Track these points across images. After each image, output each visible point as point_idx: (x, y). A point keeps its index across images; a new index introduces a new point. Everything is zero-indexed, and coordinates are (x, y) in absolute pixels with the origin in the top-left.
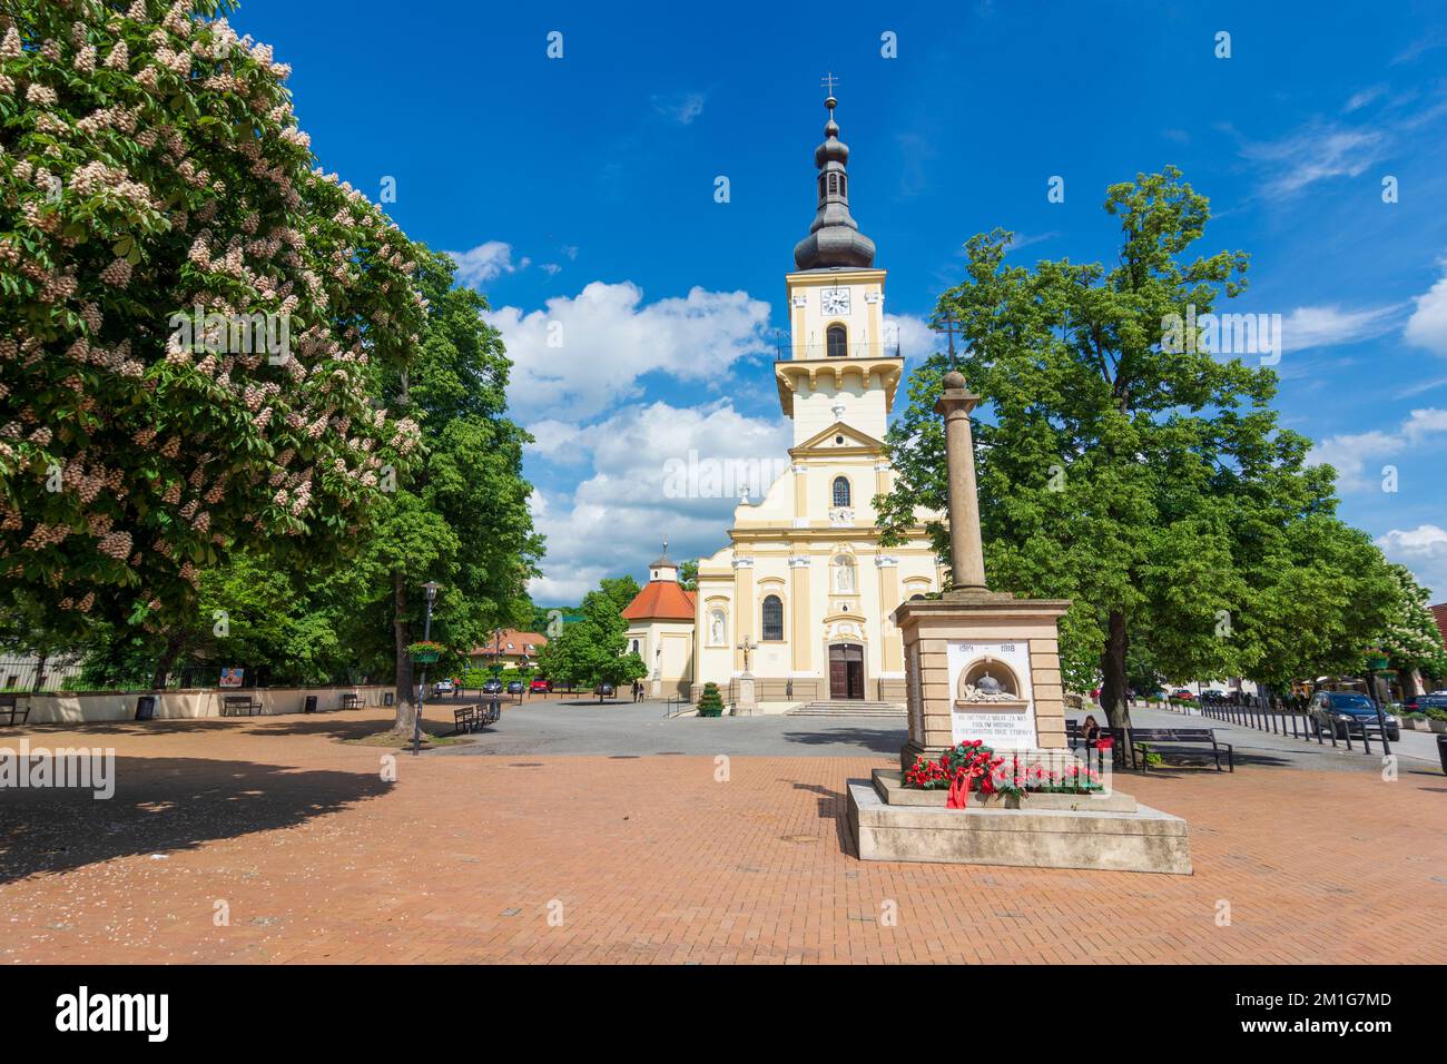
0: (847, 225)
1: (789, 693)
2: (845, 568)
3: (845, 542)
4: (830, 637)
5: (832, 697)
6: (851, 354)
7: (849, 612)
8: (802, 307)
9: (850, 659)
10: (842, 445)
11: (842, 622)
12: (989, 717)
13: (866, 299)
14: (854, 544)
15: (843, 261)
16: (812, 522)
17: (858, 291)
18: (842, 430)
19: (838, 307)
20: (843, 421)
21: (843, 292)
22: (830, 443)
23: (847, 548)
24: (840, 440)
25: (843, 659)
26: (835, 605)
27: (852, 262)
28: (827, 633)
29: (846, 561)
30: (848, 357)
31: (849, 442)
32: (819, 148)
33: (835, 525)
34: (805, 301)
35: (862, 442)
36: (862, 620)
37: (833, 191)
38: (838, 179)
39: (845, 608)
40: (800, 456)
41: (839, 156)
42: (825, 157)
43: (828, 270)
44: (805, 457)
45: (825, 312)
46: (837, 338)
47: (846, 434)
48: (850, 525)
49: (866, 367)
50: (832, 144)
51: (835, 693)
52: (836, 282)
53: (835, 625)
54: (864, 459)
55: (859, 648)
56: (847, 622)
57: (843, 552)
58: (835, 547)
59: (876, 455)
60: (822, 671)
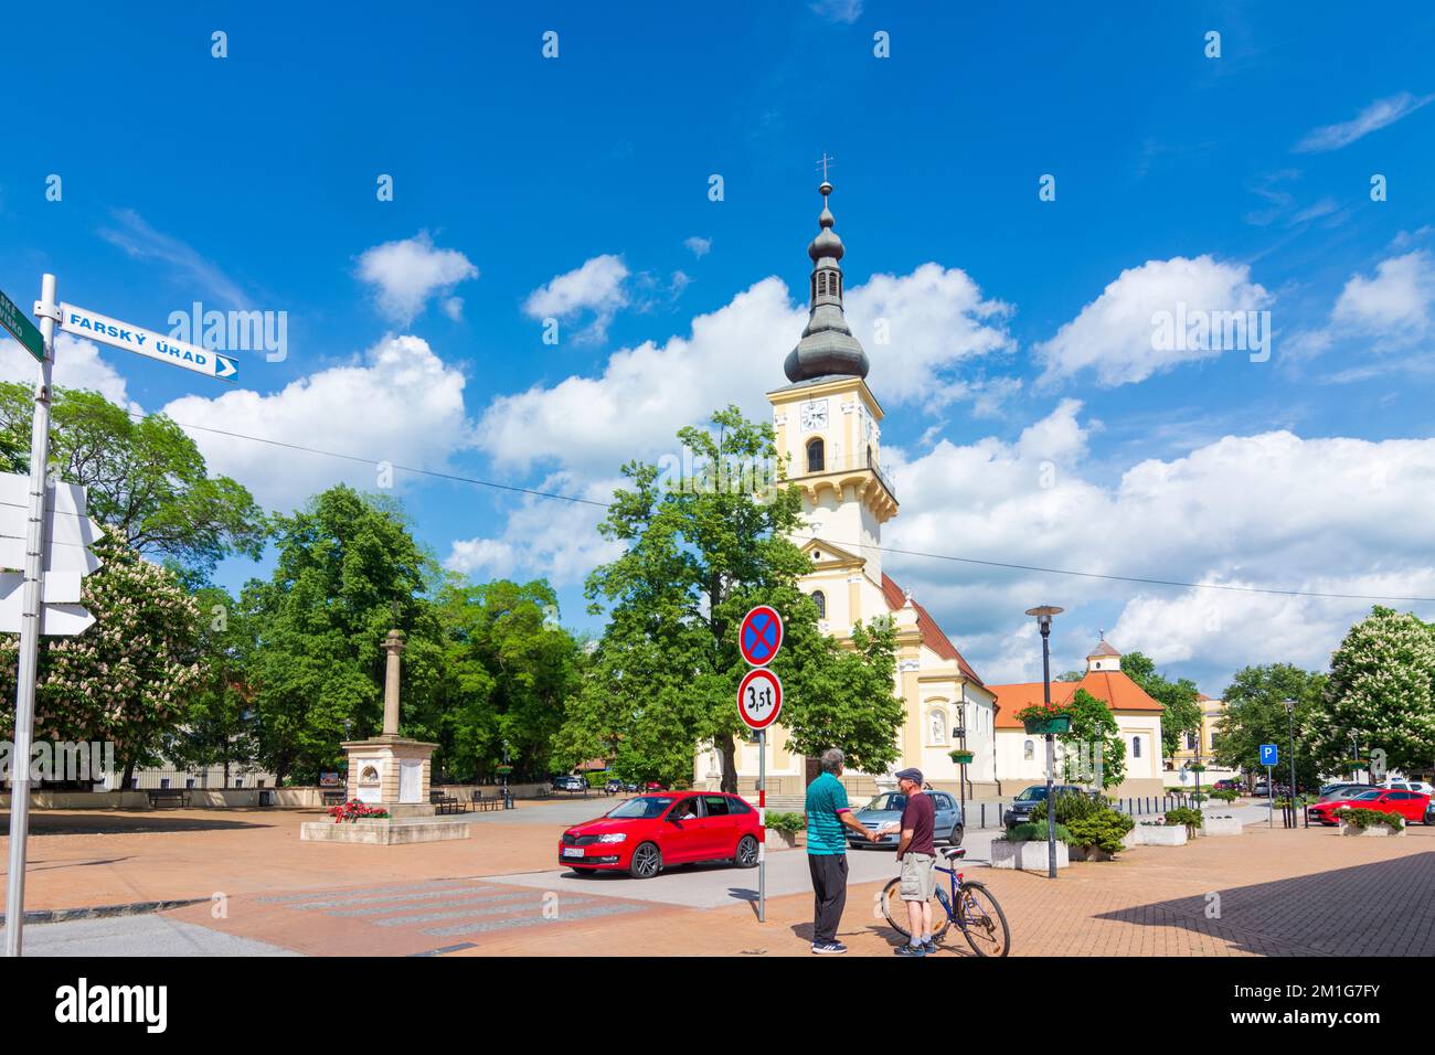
0: (827, 328)
6: (828, 468)
8: (783, 425)
10: (821, 560)
13: (843, 409)
15: (827, 369)
17: (836, 402)
18: (819, 545)
19: (816, 420)
20: (818, 537)
21: (820, 405)
24: (817, 555)
27: (839, 369)
30: (825, 472)
31: (825, 557)
32: (811, 245)
34: (785, 419)
35: (838, 556)
37: (822, 292)
38: (828, 278)
41: (834, 252)
42: (818, 253)
43: (808, 382)
45: (804, 428)
46: (816, 450)
47: (822, 549)
49: (836, 481)
50: (828, 237)
52: (811, 396)
54: (838, 572)
59: (850, 567)
60: (799, 770)
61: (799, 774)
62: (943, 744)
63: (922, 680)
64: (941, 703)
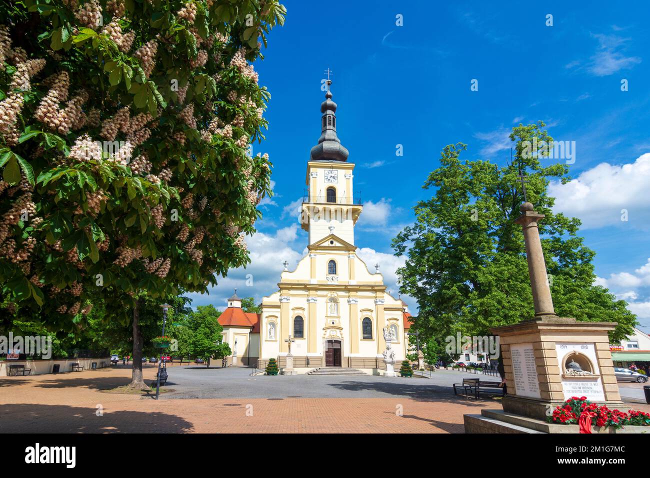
0: (336, 141)
1: (308, 364)
3: (334, 292)
4: (326, 336)
5: (326, 366)
6: (338, 202)
7: (335, 325)
8: (316, 178)
9: (335, 347)
10: (333, 245)
11: (332, 329)
12: (580, 384)
13: (345, 177)
14: (338, 292)
15: (334, 158)
16: (318, 281)
17: (341, 173)
18: (333, 238)
19: (332, 179)
20: (334, 234)
21: (335, 172)
22: (327, 244)
23: (334, 294)
24: (332, 243)
25: (332, 347)
26: (329, 322)
27: (338, 159)
28: (324, 335)
29: (334, 300)
31: (336, 244)
32: (323, 103)
33: (329, 283)
34: (316, 175)
35: (343, 244)
36: (341, 329)
37: (330, 124)
38: (332, 119)
39: (333, 323)
40: (313, 249)
41: (332, 108)
43: (328, 161)
44: (316, 250)
45: (326, 181)
46: (331, 194)
47: (335, 240)
48: (336, 283)
50: (329, 102)
51: (328, 363)
52: (332, 167)
53: (328, 331)
54: (343, 252)
55: (339, 342)
56: (334, 329)
57: (333, 296)
58: (329, 293)
59: (349, 251)
60: (322, 353)
63: (386, 309)
64: (395, 321)
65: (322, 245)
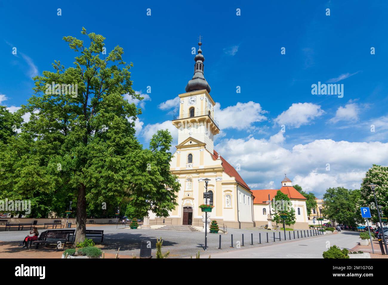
0: (199, 78)
1: (164, 222)
2: (190, 182)
3: (190, 174)
4: (184, 204)
5: (183, 224)
6: (195, 115)
7: (190, 196)
8: (183, 103)
9: (189, 212)
10: (191, 144)
11: (187, 200)
13: (201, 99)
14: (192, 175)
15: (197, 89)
16: (181, 168)
17: (199, 96)
19: (193, 102)
20: (191, 137)
21: (194, 98)
22: (188, 143)
23: (190, 176)
24: (191, 142)
25: (187, 212)
26: (186, 195)
27: (200, 88)
28: (183, 203)
29: (190, 180)
31: (193, 143)
33: (187, 169)
34: (184, 102)
35: (197, 142)
36: (193, 199)
37: (197, 69)
38: (199, 65)
39: (188, 195)
40: (179, 148)
41: (200, 58)
43: (191, 92)
44: (180, 148)
45: (189, 104)
46: (192, 110)
47: (192, 140)
48: (191, 168)
49: (197, 119)
50: (199, 55)
52: (191, 95)
53: (185, 200)
54: (197, 148)
55: (190, 208)
56: (189, 199)
57: (189, 177)
58: (187, 176)
59: (200, 146)
60: (181, 215)
61: (180, 217)
62: (230, 207)
63: (223, 184)
64: (229, 192)
65: (184, 145)
